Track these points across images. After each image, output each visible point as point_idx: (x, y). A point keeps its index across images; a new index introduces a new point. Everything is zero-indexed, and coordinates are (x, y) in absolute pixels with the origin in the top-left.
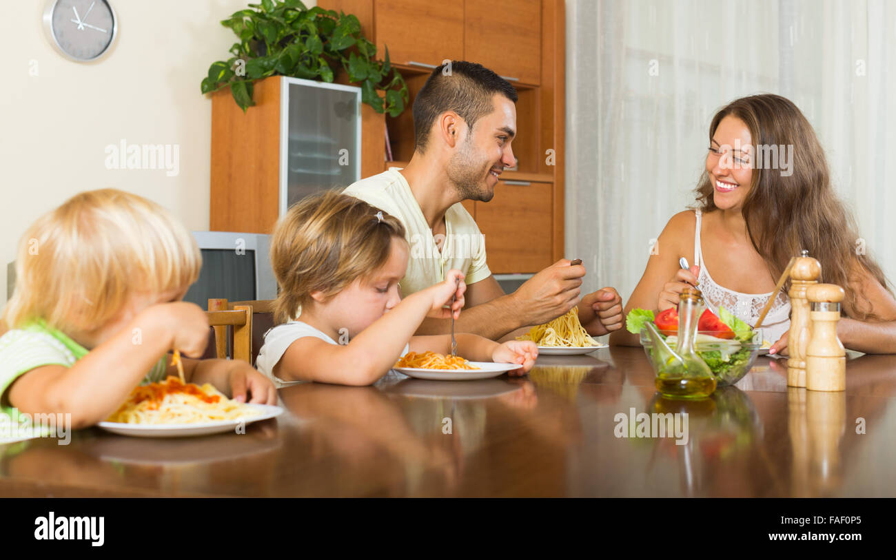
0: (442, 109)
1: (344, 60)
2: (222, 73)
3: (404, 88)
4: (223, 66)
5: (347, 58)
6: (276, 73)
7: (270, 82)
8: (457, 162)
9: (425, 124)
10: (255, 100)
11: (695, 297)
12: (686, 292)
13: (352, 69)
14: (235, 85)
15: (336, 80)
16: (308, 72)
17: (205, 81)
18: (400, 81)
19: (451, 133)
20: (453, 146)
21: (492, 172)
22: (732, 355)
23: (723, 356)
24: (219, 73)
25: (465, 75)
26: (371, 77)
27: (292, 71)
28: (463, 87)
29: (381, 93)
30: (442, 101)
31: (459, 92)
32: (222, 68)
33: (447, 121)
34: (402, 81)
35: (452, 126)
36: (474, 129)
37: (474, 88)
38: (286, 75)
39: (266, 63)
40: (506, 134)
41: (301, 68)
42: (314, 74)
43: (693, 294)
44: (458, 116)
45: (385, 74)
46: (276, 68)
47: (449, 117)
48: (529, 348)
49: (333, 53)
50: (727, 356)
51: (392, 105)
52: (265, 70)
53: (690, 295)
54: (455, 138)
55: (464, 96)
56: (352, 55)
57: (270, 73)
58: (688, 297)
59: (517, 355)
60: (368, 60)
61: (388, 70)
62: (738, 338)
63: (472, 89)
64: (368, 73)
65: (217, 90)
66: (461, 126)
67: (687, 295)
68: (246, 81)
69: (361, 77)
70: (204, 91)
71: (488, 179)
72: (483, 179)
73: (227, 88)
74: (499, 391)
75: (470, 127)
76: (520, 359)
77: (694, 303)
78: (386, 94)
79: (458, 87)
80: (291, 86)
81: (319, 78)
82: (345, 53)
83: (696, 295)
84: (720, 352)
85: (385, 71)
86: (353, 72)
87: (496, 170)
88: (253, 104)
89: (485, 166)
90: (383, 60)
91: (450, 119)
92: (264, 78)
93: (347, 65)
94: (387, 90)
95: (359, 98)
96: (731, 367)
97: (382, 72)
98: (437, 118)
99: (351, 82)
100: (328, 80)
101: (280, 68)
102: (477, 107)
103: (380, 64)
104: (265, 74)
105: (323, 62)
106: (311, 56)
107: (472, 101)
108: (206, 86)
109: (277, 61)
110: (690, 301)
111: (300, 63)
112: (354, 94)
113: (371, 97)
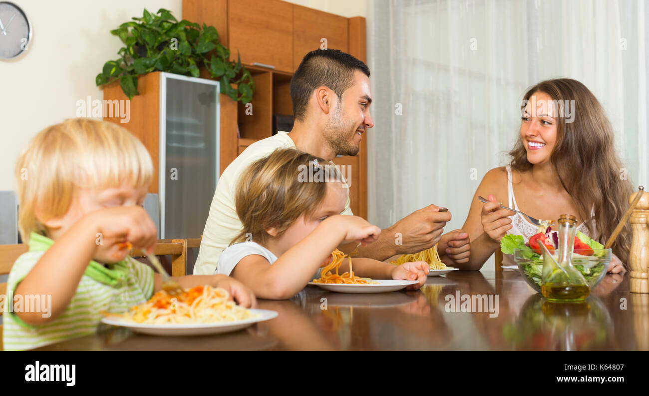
0: (316, 85)
1: (206, 61)
2: (114, 70)
3: (251, 82)
4: (114, 64)
5: (209, 59)
6: (154, 71)
7: (152, 76)
8: (331, 125)
9: (303, 98)
10: (139, 91)
11: (571, 221)
12: (564, 217)
13: (213, 67)
14: (124, 79)
15: (201, 76)
16: (180, 69)
17: (99, 76)
18: (248, 77)
19: (325, 102)
20: (327, 113)
21: (358, 132)
22: (591, 268)
23: (585, 269)
24: (111, 70)
25: (330, 58)
26: (227, 73)
27: (168, 68)
28: (331, 67)
29: (235, 86)
30: (315, 79)
31: (328, 72)
32: (113, 66)
33: (321, 94)
34: (250, 76)
35: (325, 97)
36: (343, 99)
37: (339, 67)
38: (164, 71)
39: (148, 62)
40: (366, 101)
41: (176, 66)
42: (185, 70)
43: (570, 219)
44: (329, 89)
45: (238, 72)
46: (156, 66)
47: (322, 91)
48: (422, 266)
49: (198, 55)
50: (588, 269)
51: (244, 95)
52: (147, 67)
53: (568, 220)
54: (329, 106)
55: (332, 74)
56: (213, 57)
57: (151, 70)
58: (566, 221)
59: (411, 272)
60: (225, 61)
61: (240, 68)
62: (595, 255)
63: (337, 68)
64: (226, 71)
65: (109, 83)
66: (332, 97)
67: (565, 220)
68: (133, 76)
69: (220, 73)
70: (98, 84)
71: (355, 137)
72: (352, 137)
73: (117, 81)
74: (399, 302)
75: (340, 97)
76: (414, 277)
77: (571, 226)
78: (238, 86)
79: (327, 67)
80: (169, 80)
81: (189, 74)
82: (207, 55)
83: (572, 220)
84: (583, 266)
85: (237, 69)
86: (214, 70)
87: (360, 130)
88: (138, 94)
89: (353, 127)
90: (236, 61)
91: (323, 93)
92: (146, 74)
93: (209, 65)
94: (239, 84)
95: (218, 90)
96: (591, 278)
97: (235, 70)
98: (313, 92)
99: (212, 77)
100: (196, 76)
101: (160, 66)
102: (343, 81)
103: (233, 64)
104: (147, 71)
105: (191, 61)
106: (183, 57)
107: (339, 77)
108: (100, 80)
109: (156, 61)
110: (567, 224)
111: (174, 62)
112: (214, 87)
113: (227, 89)
